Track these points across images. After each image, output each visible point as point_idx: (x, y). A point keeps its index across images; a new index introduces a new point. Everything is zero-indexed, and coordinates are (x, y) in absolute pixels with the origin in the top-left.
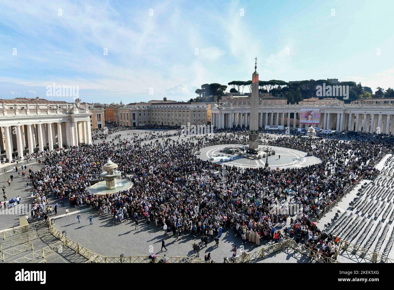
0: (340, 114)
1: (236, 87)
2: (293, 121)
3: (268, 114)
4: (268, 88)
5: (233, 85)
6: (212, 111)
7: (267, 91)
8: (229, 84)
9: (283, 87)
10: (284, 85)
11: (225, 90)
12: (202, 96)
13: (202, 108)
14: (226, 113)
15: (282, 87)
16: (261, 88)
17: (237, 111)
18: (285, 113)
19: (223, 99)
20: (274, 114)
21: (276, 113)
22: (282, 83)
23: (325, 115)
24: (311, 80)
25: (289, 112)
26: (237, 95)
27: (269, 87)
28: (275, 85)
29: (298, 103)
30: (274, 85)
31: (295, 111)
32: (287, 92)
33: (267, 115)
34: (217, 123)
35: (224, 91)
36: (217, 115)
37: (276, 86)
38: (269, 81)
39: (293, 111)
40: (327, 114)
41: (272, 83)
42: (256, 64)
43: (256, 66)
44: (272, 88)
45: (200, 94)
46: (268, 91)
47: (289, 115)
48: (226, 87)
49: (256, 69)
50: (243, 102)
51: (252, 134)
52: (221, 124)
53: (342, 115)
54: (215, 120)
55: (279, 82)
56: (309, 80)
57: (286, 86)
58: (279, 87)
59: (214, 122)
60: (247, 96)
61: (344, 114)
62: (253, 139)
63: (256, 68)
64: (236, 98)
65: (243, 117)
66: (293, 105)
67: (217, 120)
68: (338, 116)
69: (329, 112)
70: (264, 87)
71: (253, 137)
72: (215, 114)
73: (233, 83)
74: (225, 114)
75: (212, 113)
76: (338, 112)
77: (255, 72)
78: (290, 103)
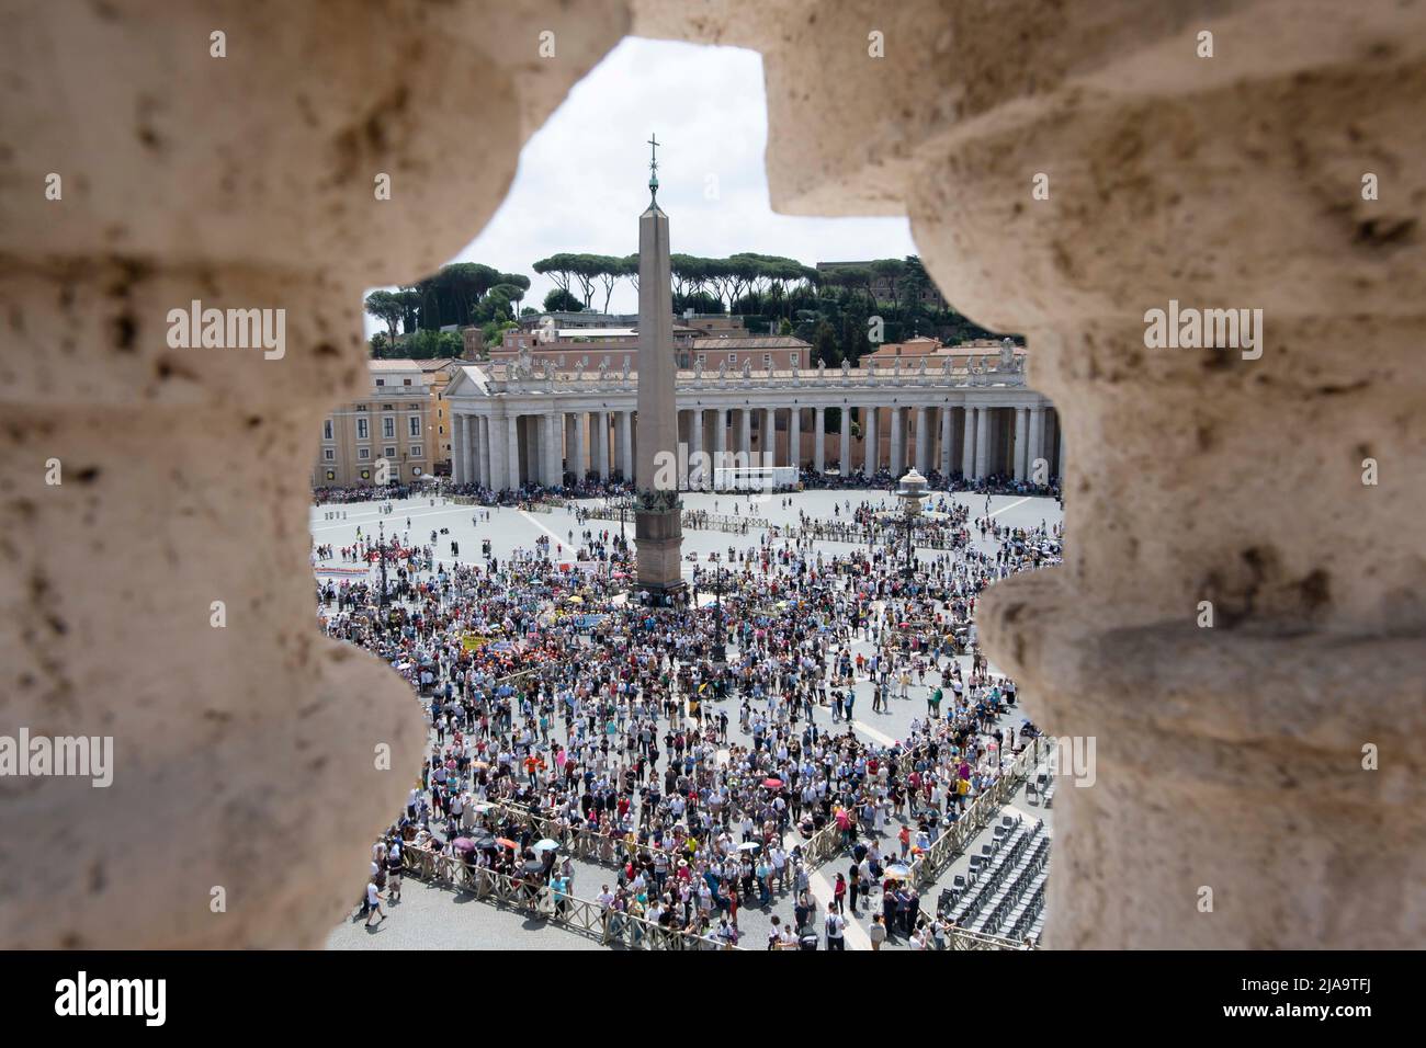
0: (1028, 411)
1: (575, 286)
2: (837, 446)
3: (729, 413)
4: (726, 291)
5: (558, 273)
6: (457, 404)
7: (723, 306)
8: (541, 267)
9: (791, 290)
10: (796, 277)
11: (519, 298)
12: (401, 329)
13: (402, 390)
14: (528, 413)
15: (791, 286)
16: (695, 292)
17: (582, 403)
18: (801, 411)
19: (510, 343)
20: (754, 413)
21: (764, 411)
22: (789, 270)
23: (969, 416)
24: (909, 258)
25: (821, 403)
26: (580, 325)
27: (731, 289)
28: (757, 279)
29: (855, 365)
30: (752, 279)
31: (841, 398)
32: (809, 312)
33: (723, 418)
34: (482, 463)
35: (514, 304)
36: (481, 423)
37: (762, 285)
38: (727, 257)
39: (836, 402)
40: (976, 411)
41: (745, 267)
42: (654, 166)
43: (654, 177)
44: (744, 293)
45: (393, 319)
46: (728, 309)
47: (820, 417)
48: (524, 283)
49: (654, 192)
50: (607, 359)
51: (651, 508)
52: (506, 468)
53: (1034, 416)
54: (474, 451)
55: (772, 266)
56: (903, 259)
57: (803, 282)
58: (775, 289)
59: (466, 460)
60: (627, 332)
61: (1040, 411)
62: (654, 533)
63: (654, 187)
64: (577, 340)
65: (612, 430)
66: (837, 373)
67: (482, 451)
68: (1020, 417)
69: (984, 402)
70: (708, 288)
71: (655, 522)
72: (472, 418)
73: (562, 264)
74: (522, 421)
75: (458, 417)
76: (1019, 404)
77: (654, 206)
78: (821, 362)
